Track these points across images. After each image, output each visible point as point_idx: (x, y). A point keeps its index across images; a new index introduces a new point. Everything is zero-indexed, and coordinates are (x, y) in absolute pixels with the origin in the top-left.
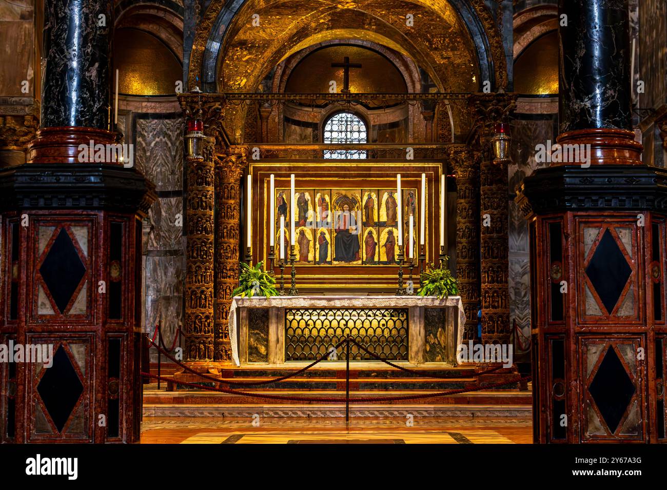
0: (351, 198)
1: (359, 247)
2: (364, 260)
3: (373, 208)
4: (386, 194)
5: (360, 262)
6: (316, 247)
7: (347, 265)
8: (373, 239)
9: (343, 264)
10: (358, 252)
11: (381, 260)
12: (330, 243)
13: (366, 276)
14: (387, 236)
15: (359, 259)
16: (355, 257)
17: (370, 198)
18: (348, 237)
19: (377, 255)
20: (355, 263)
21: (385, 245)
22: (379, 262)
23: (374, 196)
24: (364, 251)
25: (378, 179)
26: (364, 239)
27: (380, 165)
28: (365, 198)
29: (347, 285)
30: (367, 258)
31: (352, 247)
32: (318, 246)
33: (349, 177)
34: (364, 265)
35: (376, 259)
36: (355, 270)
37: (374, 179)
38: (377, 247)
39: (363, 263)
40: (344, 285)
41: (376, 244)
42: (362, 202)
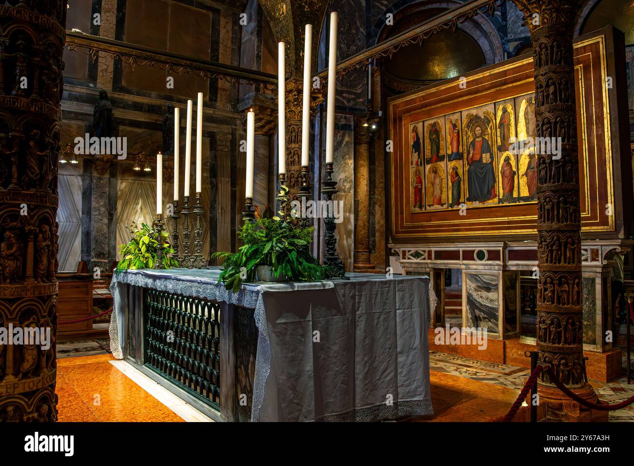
0: (483, 117)
1: (495, 181)
2: (501, 197)
3: (509, 124)
4: (524, 101)
5: (496, 200)
6: (449, 187)
7: (481, 205)
8: (511, 166)
9: (477, 204)
10: (493, 187)
11: (522, 195)
12: (462, 179)
13: (505, 219)
14: (528, 160)
15: (495, 196)
16: (490, 193)
17: (505, 111)
18: (482, 169)
19: (516, 189)
20: (490, 201)
21: (526, 174)
22: (520, 198)
23: (510, 109)
24: (501, 185)
25: (515, 84)
26: (500, 169)
27: (518, 65)
28: (500, 113)
29: (484, 232)
30: (504, 194)
31: (487, 181)
32: (450, 184)
33: (482, 91)
34: (501, 205)
35: (515, 195)
36: (492, 212)
37: (510, 85)
38: (516, 177)
39: (500, 201)
40: (481, 232)
41: (514, 173)
42: (496, 119)
